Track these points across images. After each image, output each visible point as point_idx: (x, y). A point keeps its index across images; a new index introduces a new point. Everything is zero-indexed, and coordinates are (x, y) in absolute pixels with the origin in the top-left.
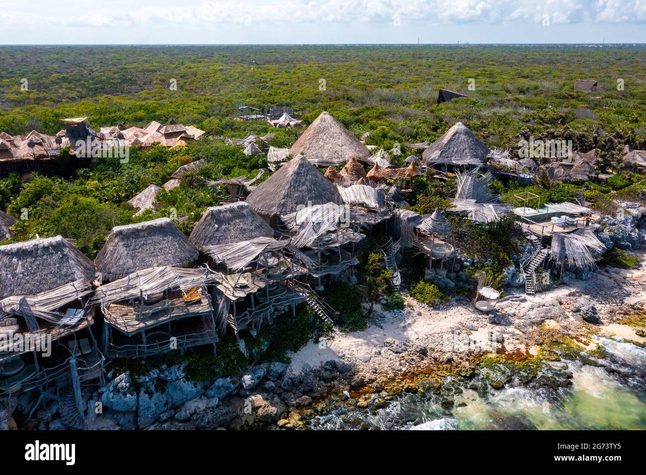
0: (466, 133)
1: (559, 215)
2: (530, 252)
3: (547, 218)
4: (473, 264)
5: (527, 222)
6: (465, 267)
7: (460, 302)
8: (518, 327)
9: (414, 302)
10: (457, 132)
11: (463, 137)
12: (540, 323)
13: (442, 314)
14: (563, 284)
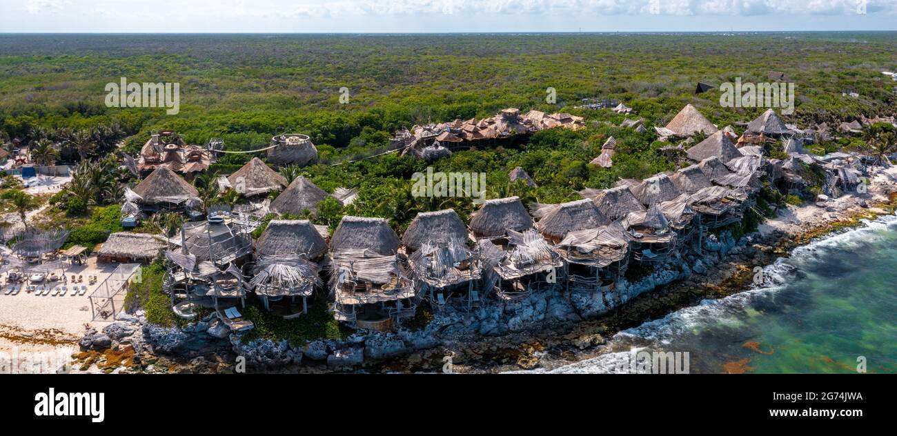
0: (776, 115)
1: (834, 159)
2: (829, 178)
3: (829, 161)
4: (808, 185)
5: (824, 163)
6: (805, 187)
7: (810, 204)
8: (838, 212)
9: (790, 205)
10: (771, 115)
11: (774, 117)
12: (846, 210)
13: (804, 209)
14: (846, 193)
